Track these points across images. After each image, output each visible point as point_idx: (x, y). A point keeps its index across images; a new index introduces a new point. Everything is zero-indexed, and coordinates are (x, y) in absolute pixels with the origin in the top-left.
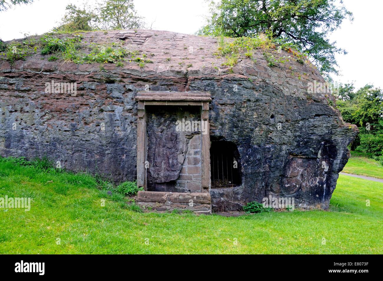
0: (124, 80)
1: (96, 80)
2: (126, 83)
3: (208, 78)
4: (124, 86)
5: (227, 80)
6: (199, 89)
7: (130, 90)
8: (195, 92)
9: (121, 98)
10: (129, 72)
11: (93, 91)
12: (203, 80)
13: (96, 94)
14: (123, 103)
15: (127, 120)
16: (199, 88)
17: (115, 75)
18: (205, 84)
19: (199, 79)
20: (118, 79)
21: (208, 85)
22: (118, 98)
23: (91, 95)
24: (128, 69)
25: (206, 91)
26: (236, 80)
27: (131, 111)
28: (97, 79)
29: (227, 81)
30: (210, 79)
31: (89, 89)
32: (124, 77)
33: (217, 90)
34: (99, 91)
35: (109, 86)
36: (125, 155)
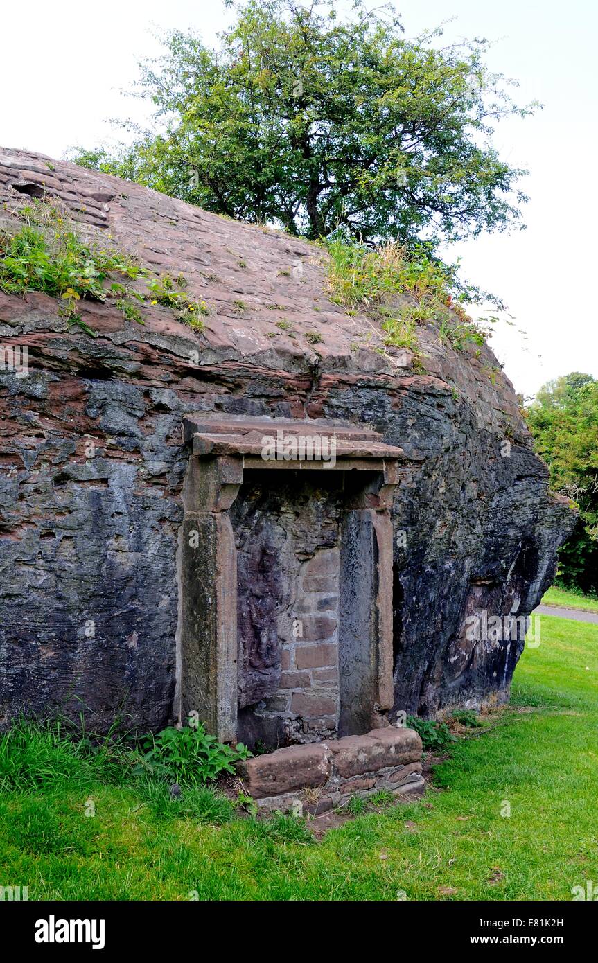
0: (148, 370)
1: (45, 363)
2: (155, 383)
3: (372, 384)
4: (147, 394)
5: (415, 392)
6: (348, 414)
7: (161, 408)
8: (337, 421)
9: (132, 435)
10: (165, 345)
11: (36, 405)
12: (360, 387)
13: (43, 415)
14: (137, 450)
15: (149, 514)
16: (347, 410)
17: (121, 352)
18: (365, 401)
19: (351, 385)
20: (131, 367)
21: (370, 405)
22: (122, 434)
23: (27, 418)
24: (162, 334)
25: (364, 421)
26: (433, 395)
27: (162, 481)
28: (54, 358)
29: (414, 396)
30: (377, 388)
31: (21, 394)
32: (147, 361)
33: (391, 420)
34: (58, 403)
35: (98, 389)
36: (135, 635)
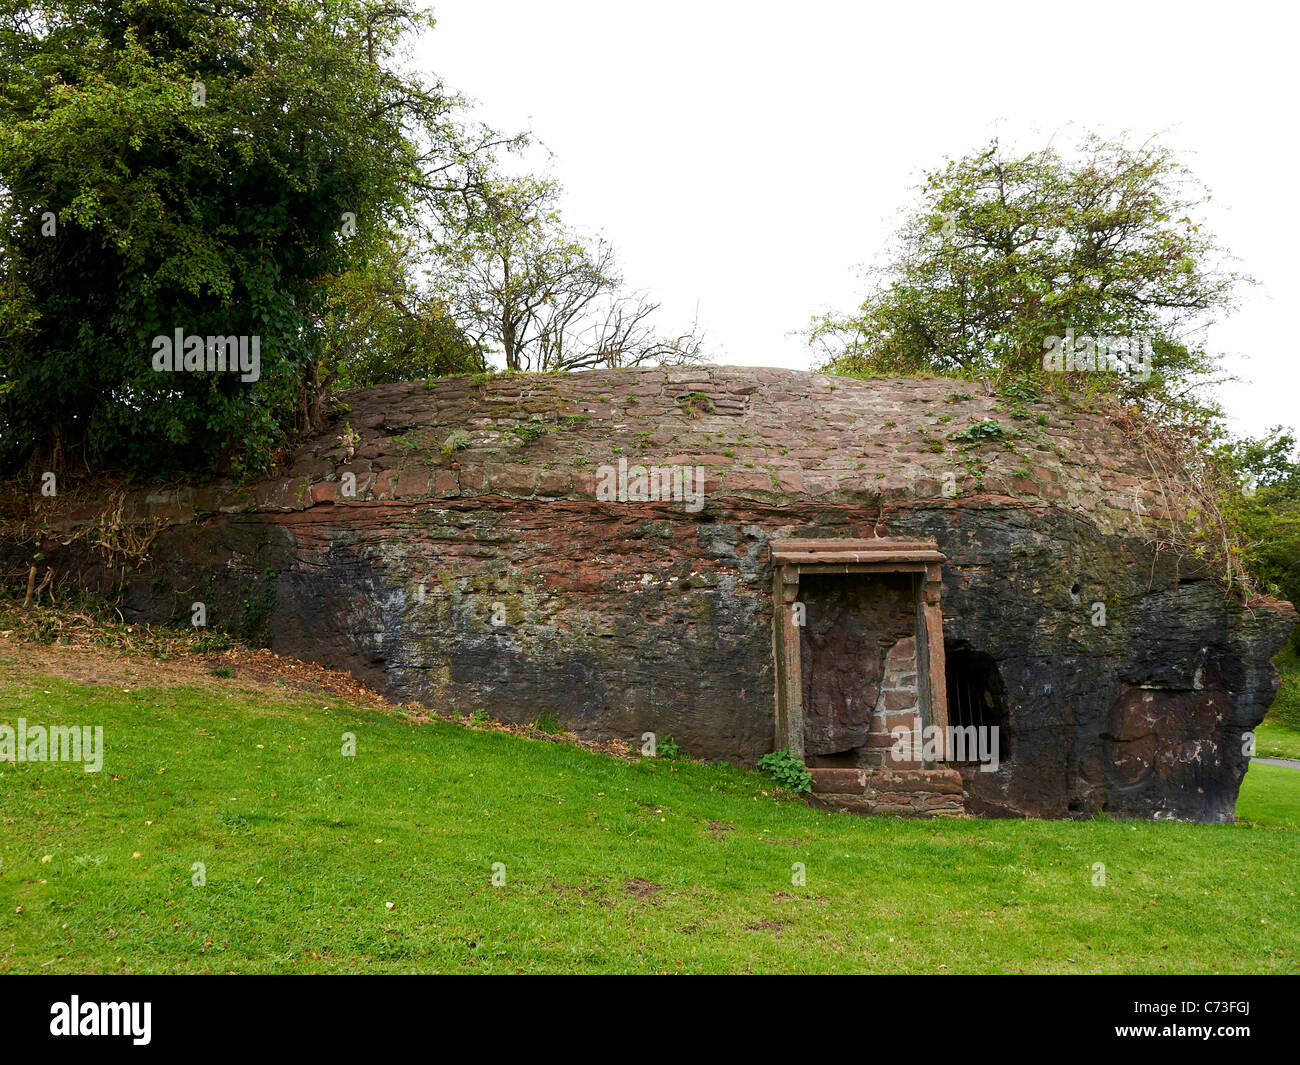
0: (741, 515)
1: (670, 516)
2: (743, 522)
3: (928, 506)
4: (739, 529)
5: (971, 509)
6: (909, 532)
7: (751, 538)
8: (900, 538)
9: (731, 557)
10: (749, 497)
11: (667, 542)
12: (917, 510)
13: (672, 548)
14: (735, 567)
15: (748, 608)
16: (908, 528)
17: (717, 504)
18: (923, 520)
19: (909, 509)
20: (725, 513)
21: (929, 523)
22: (724, 557)
23: (661, 550)
24: (746, 489)
25: (925, 536)
26: (993, 510)
27: (755, 587)
28: (675, 513)
29: (972, 512)
30: (935, 509)
31: (657, 536)
32: (737, 508)
33: (951, 533)
34: (680, 541)
35: (705, 529)
36: (743, 691)
